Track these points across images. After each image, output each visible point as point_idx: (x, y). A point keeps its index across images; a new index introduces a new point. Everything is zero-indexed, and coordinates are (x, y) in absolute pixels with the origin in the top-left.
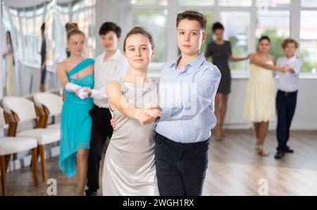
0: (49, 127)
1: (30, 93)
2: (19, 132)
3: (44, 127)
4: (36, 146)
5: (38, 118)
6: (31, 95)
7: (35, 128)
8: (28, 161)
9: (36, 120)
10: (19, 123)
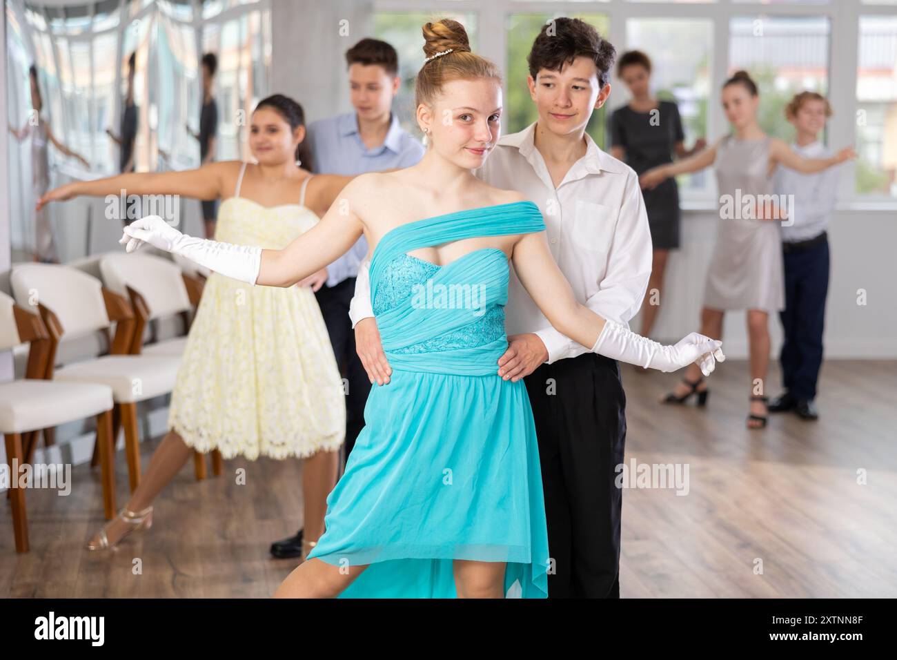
0: (147, 351)
1: (88, 253)
2: (60, 366)
3: (133, 350)
4: (109, 406)
5: (113, 327)
6: (92, 259)
7: (104, 354)
8: (83, 449)
9: (104, 331)
10: (62, 339)
